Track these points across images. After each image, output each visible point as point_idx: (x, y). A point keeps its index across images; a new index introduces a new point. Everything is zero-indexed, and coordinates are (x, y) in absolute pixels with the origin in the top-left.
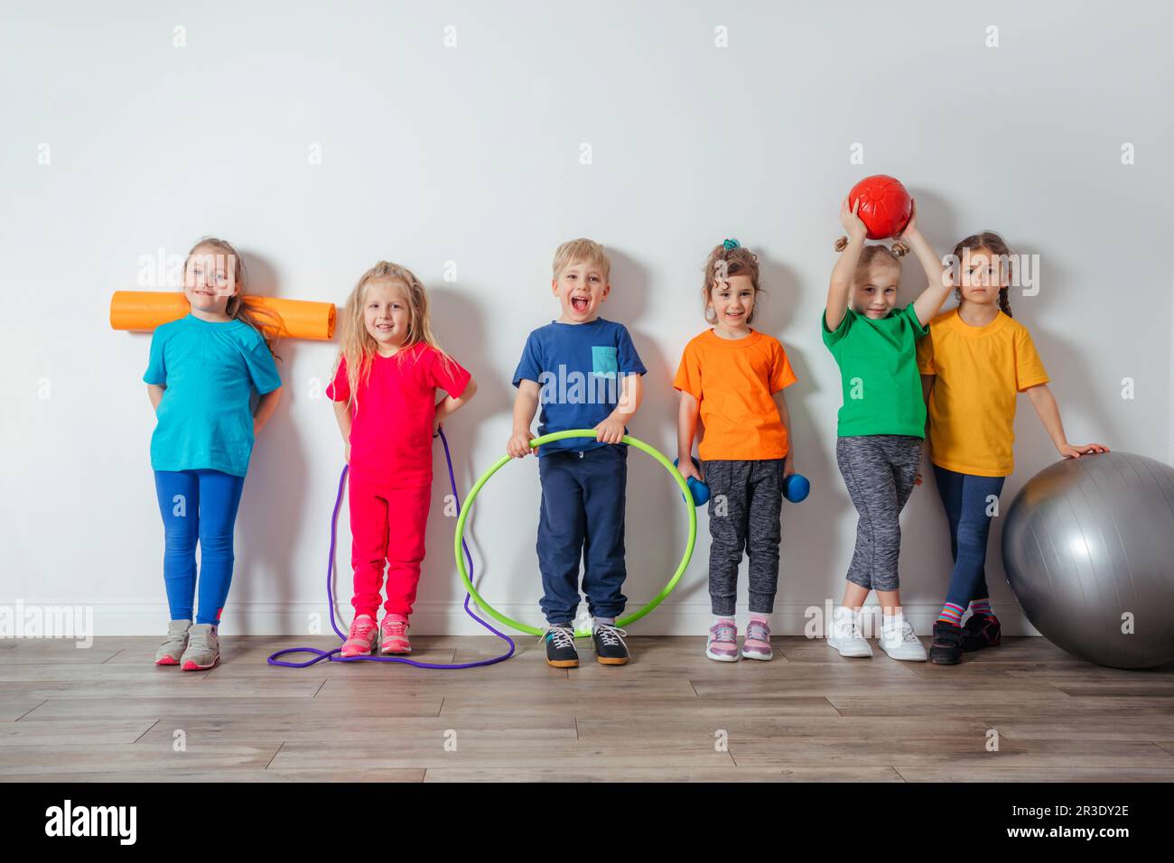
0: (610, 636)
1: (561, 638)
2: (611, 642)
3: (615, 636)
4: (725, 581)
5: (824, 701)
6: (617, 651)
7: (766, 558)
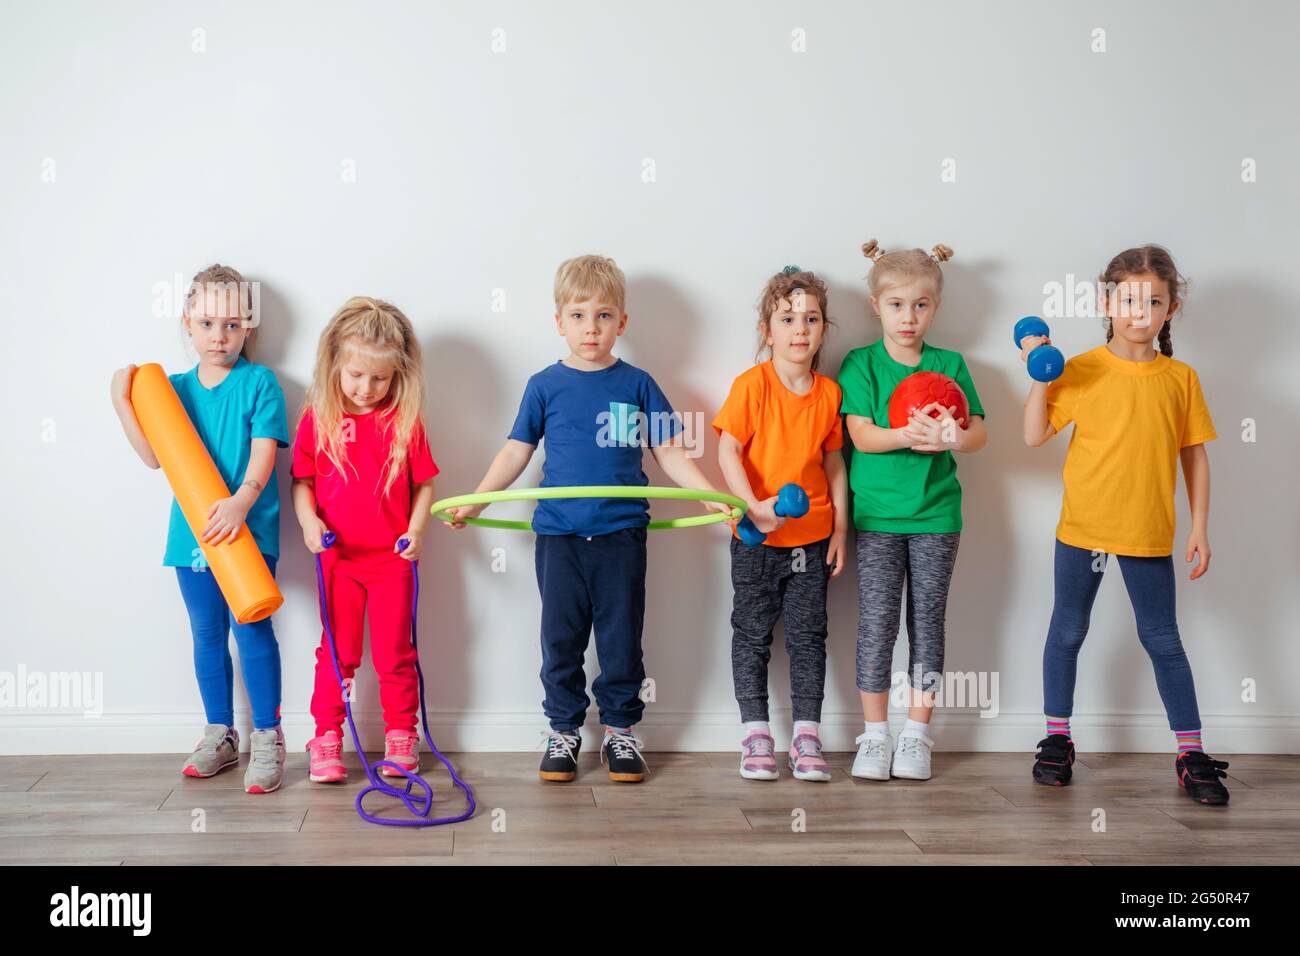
0: (624, 748)
1: (559, 746)
2: (625, 755)
3: (630, 748)
4: (752, 678)
5: (901, 834)
6: (632, 765)
7: (810, 653)
